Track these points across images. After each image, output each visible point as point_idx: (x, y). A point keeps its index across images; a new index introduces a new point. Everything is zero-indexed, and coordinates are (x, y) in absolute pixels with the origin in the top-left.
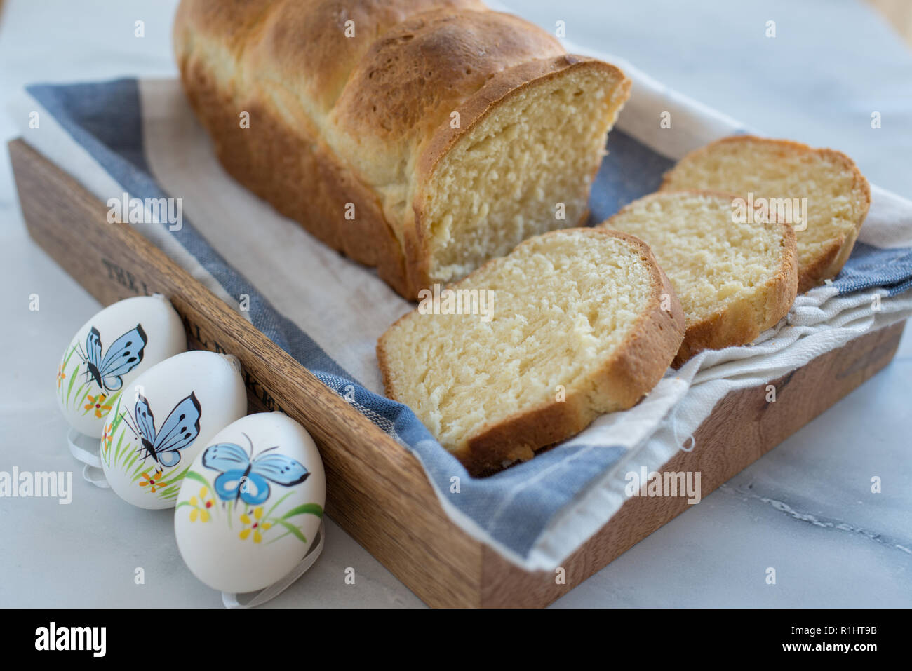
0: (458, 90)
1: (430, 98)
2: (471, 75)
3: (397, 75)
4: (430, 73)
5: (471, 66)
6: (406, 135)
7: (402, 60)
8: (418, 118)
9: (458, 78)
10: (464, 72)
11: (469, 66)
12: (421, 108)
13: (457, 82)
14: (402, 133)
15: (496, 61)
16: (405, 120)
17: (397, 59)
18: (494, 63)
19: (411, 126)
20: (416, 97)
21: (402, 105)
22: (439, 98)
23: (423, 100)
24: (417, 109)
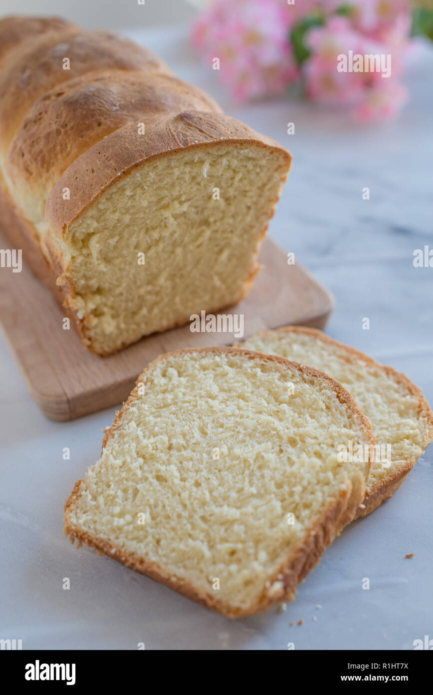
0: (88, 140)
1: (64, 146)
2: (102, 127)
3: (42, 126)
4: (66, 125)
5: (102, 119)
6: (43, 179)
7: (49, 113)
8: (53, 164)
9: (89, 130)
10: (95, 125)
11: (101, 119)
12: (56, 155)
13: (88, 133)
14: (41, 177)
15: (127, 116)
16: (43, 166)
17: (46, 112)
18: (125, 117)
19: (48, 171)
20: (52, 146)
21: (41, 152)
22: (71, 147)
23: (58, 148)
24: (53, 156)
